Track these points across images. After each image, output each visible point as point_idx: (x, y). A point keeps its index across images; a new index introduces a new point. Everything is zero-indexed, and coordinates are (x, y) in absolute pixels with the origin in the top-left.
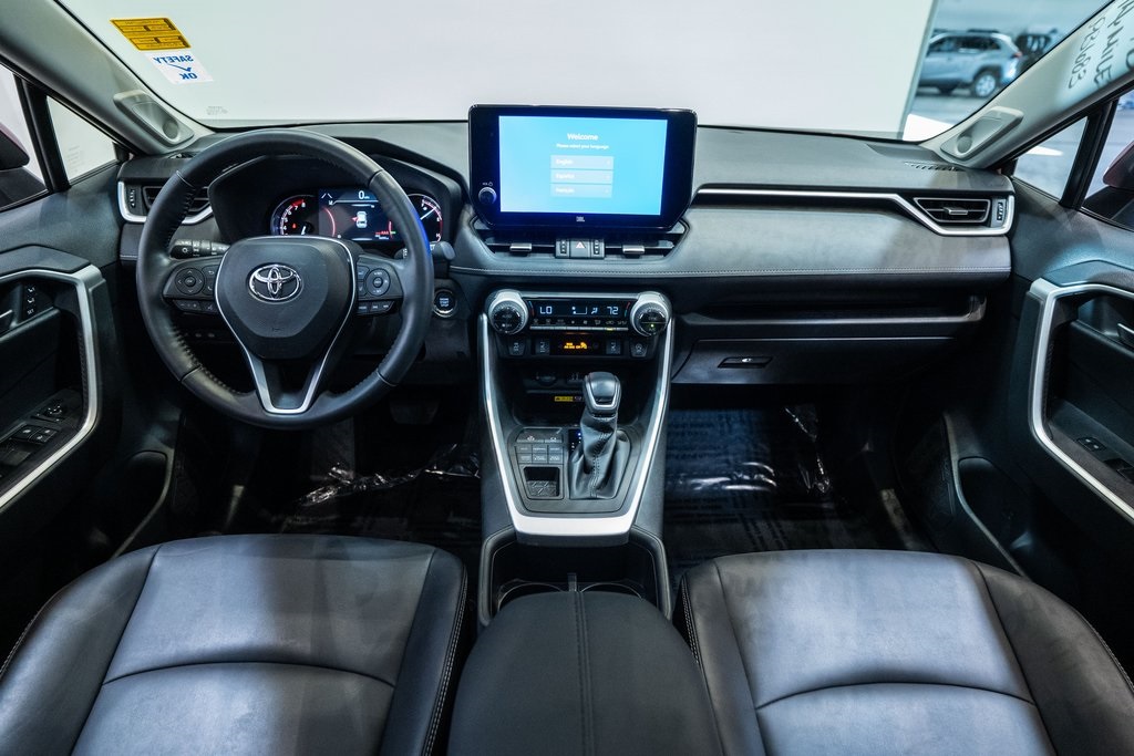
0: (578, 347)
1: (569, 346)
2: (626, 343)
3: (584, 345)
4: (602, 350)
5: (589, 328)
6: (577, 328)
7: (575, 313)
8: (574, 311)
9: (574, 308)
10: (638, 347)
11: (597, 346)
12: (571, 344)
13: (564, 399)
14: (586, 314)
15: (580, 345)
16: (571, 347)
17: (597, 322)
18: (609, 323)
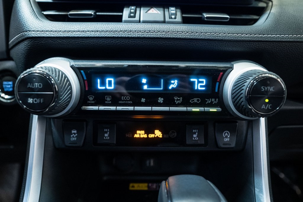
0: (151, 136)
1: (140, 134)
2: (211, 129)
3: (158, 133)
4: (181, 140)
5: (166, 109)
6: (148, 108)
7: (145, 87)
8: (144, 84)
9: (144, 81)
10: (226, 134)
11: (176, 134)
12: (143, 132)
13: (139, 186)
14: (162, 89)
15: (154, 133)
16: (142, 136)
17: (177, 100)
18: (192, 101)
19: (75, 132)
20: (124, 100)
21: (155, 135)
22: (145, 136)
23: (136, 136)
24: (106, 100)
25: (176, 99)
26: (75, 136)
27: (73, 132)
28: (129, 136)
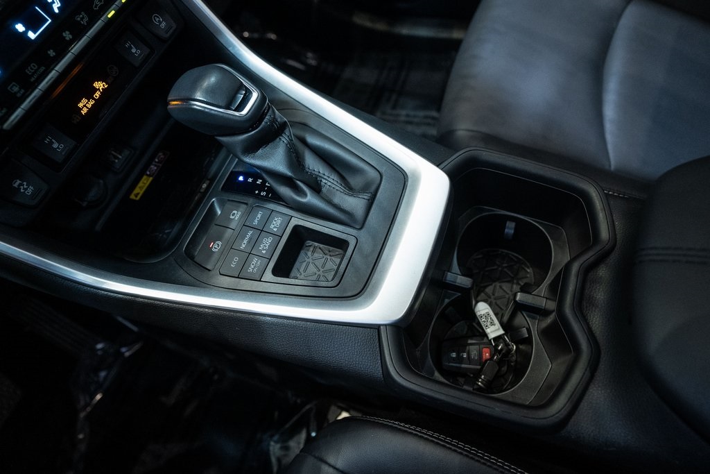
0: (97, 95)
1: (85, 105)
3: (100, 85)
7: (32, 35)
8: (25, 33)
9: (20, 28)
10: (157, 19)
11: (115, 68)
12: (84, 101)
13: (141, 188)
14: (50, 21)
15: (96, 90)
16: (89, 106)
17: (82, 19)
18: (96, 7)
19: (19, 182)
20: (33, 74)
21: (99, 89)
22: (92, 102)
23: (84, 111)
24: (16, 93)
25: (79, 19)
26: (25, 187)
27: (16, 185)
28: (78, 120)
